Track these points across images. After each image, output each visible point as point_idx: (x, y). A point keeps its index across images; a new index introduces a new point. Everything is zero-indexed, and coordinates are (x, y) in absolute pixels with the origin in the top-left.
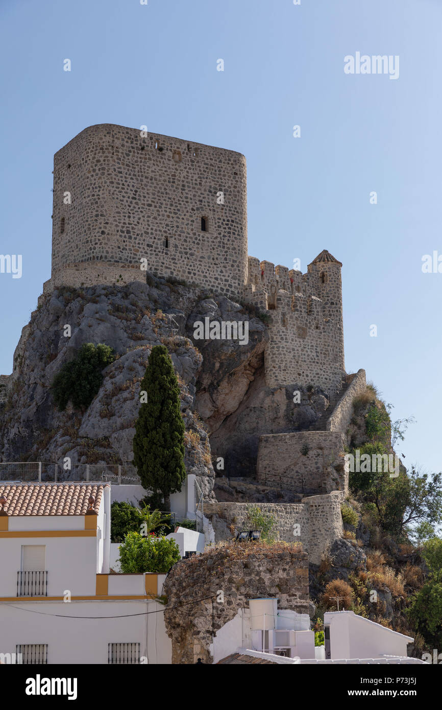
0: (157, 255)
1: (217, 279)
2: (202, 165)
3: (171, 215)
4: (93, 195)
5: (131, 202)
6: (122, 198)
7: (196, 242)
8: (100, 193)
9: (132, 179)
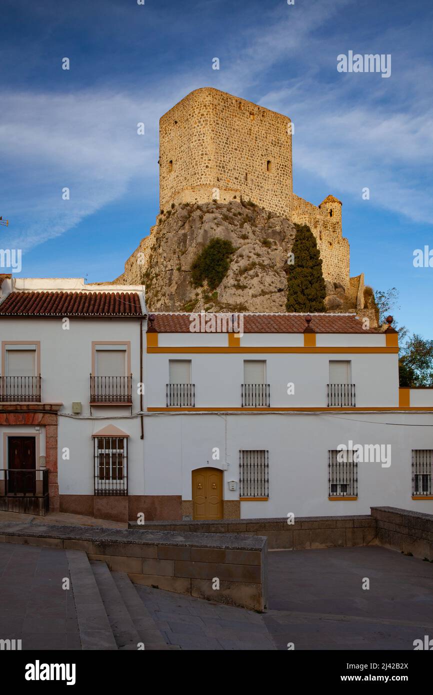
0: (241, 185)
1: (276, 206)
2: (267, 124)
3: (249, 158)
4: (199, 140)
5: (225, 146)
6: (219, 143)
7: (264, 178)
8: (205, 138)
9: (225, 129)
